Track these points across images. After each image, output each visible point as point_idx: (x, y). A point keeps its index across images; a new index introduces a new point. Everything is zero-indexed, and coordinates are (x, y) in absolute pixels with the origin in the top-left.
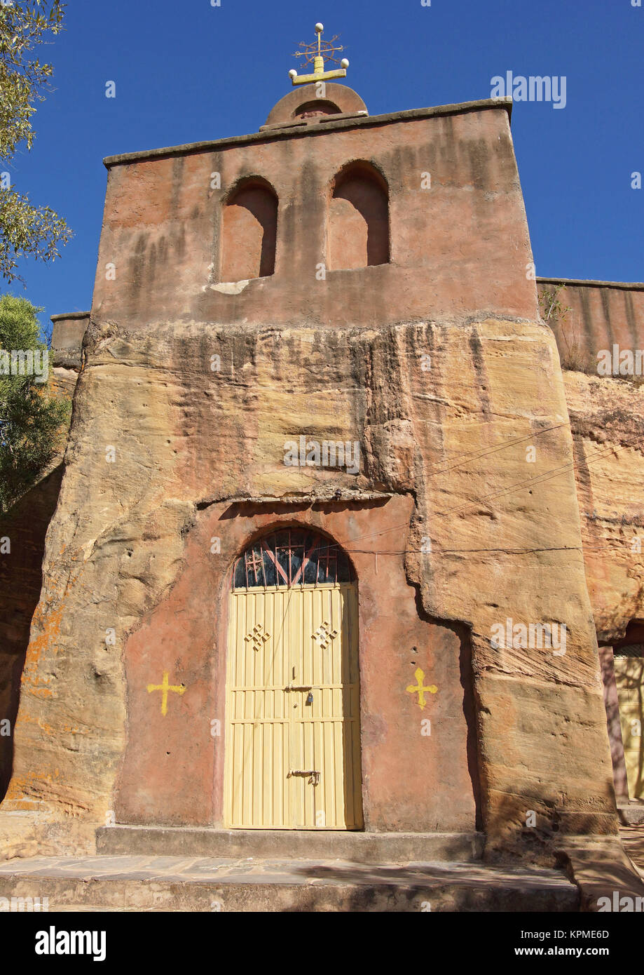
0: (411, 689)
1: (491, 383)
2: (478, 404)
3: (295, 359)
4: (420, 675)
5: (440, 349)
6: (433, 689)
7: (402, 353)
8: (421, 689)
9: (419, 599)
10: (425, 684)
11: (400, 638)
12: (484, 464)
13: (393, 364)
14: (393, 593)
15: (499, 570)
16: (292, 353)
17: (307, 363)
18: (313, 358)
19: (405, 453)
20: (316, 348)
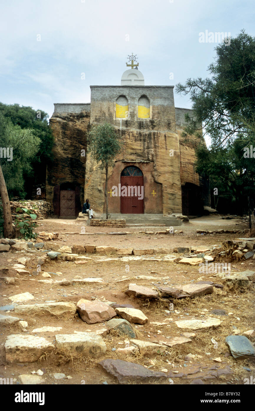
0: (152, 193)
1: (167, 144)
2: (165, 147)
3: (133, 136)
4: (154, 191)
5: (159, 136)
6: (156, 193)
7: (152, 137)
8: (154, 193)
9: (154, 179)
10: (155, 192)
11: (151, 185)
12: (165, 158)
13: (150, 138)
14: (150, 178)
15: (167, 175)
16: (132, 134)
17: (135, 137)
18: (137, 136)
19: (153, 155)
20: (137, 134)
